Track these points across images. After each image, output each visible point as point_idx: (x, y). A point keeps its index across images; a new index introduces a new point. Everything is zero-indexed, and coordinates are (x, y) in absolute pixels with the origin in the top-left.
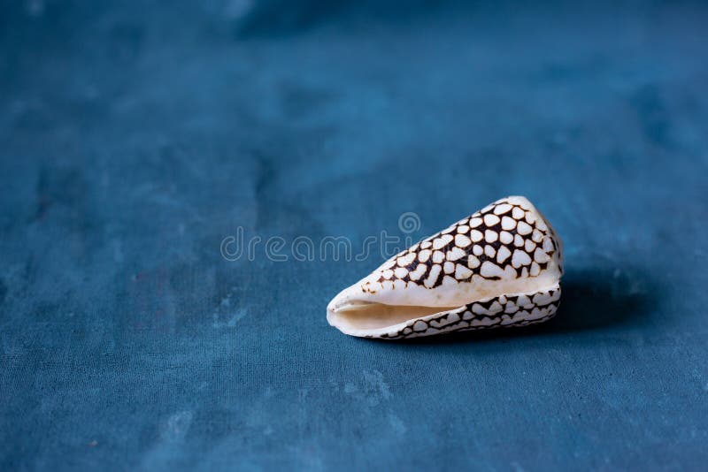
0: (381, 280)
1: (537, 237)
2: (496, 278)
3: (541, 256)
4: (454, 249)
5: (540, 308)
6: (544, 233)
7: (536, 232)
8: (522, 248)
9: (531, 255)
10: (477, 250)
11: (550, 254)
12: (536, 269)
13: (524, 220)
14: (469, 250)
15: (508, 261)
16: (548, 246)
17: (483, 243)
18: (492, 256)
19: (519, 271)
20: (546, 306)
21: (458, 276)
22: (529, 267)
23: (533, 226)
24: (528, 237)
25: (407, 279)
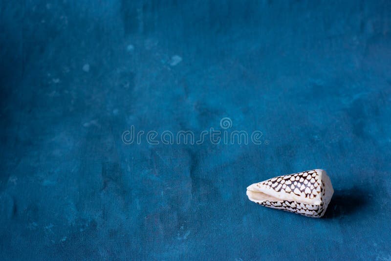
0: (264, 184)
1: (316, 185)
2: (299, 195)
3: (315, 192)
4: (289, 181)
5: (309, 210)
6: (319, 184)
7: (316, 183)
8: (310, 187)
9: (312, 191)
10: (295, 183)
11: (318, 192)
12: (312, 196)
13: (314, 178)
14: (293, 182)
15: (304, 191)
16: (319, 189)
17: (298, 181)
18: (299, 187)
19: (307, 195)
20: (312, 211)
21: (286, 190)
22: (310, 195)
23: (316, 181)
24: (313, 184)
25: (271, 186)
